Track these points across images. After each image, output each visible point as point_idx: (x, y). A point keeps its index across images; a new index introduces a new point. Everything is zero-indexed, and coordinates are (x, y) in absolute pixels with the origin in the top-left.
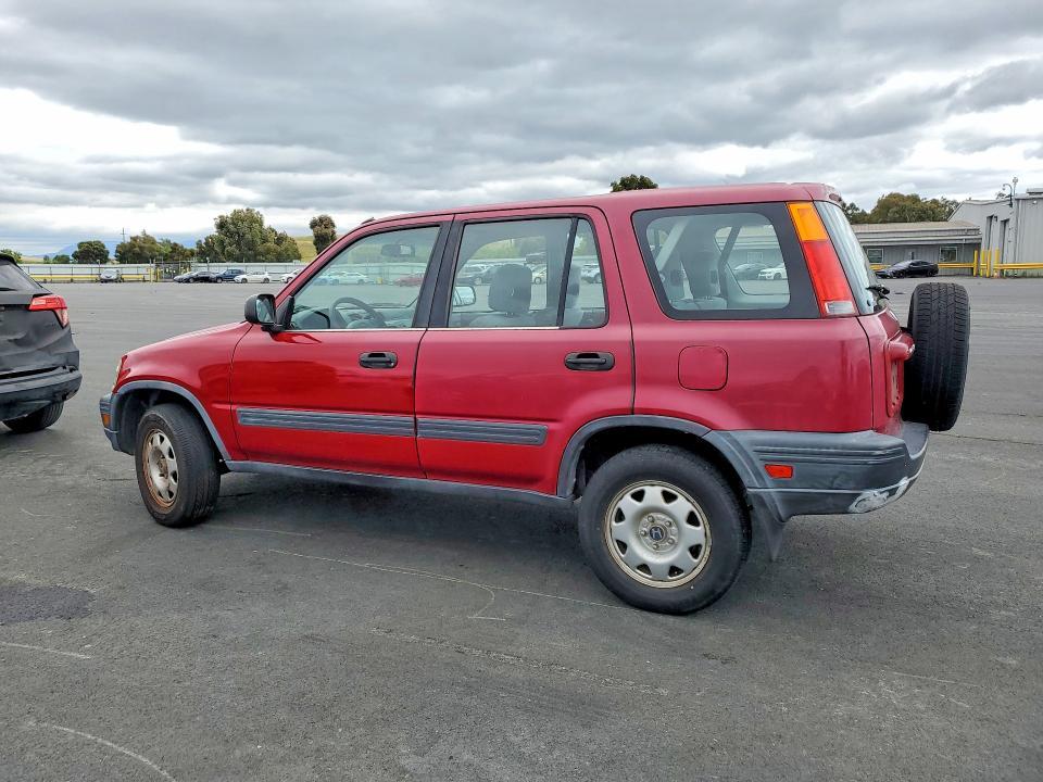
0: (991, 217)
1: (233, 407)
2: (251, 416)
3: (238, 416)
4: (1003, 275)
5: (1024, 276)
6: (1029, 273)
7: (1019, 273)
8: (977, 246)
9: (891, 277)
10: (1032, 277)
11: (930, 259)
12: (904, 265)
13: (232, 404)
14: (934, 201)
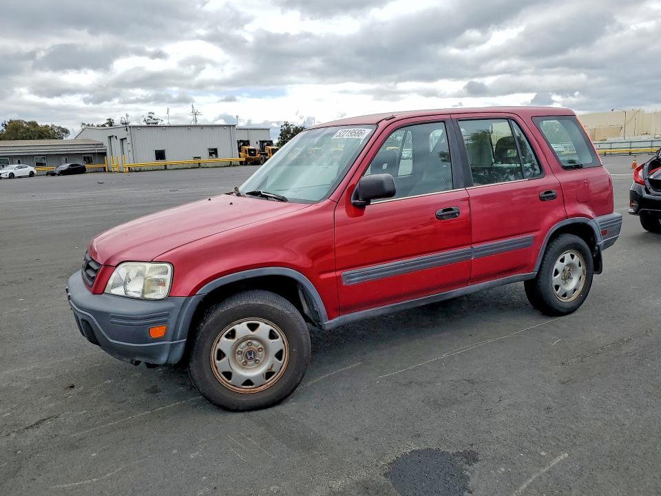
0: (110, 137)
1: (338, 273)
2: (353, 276)
3: (343, 278)
4: (130, 170)
5: (140, 171)
6: (143, 169)
7: (138, 170)
8: (104, 154)
9: (59, 175)
10: (144, 171)
11: (81, 162)
12: (65, 166)
13: (336, 270)
14: (47, 126)
